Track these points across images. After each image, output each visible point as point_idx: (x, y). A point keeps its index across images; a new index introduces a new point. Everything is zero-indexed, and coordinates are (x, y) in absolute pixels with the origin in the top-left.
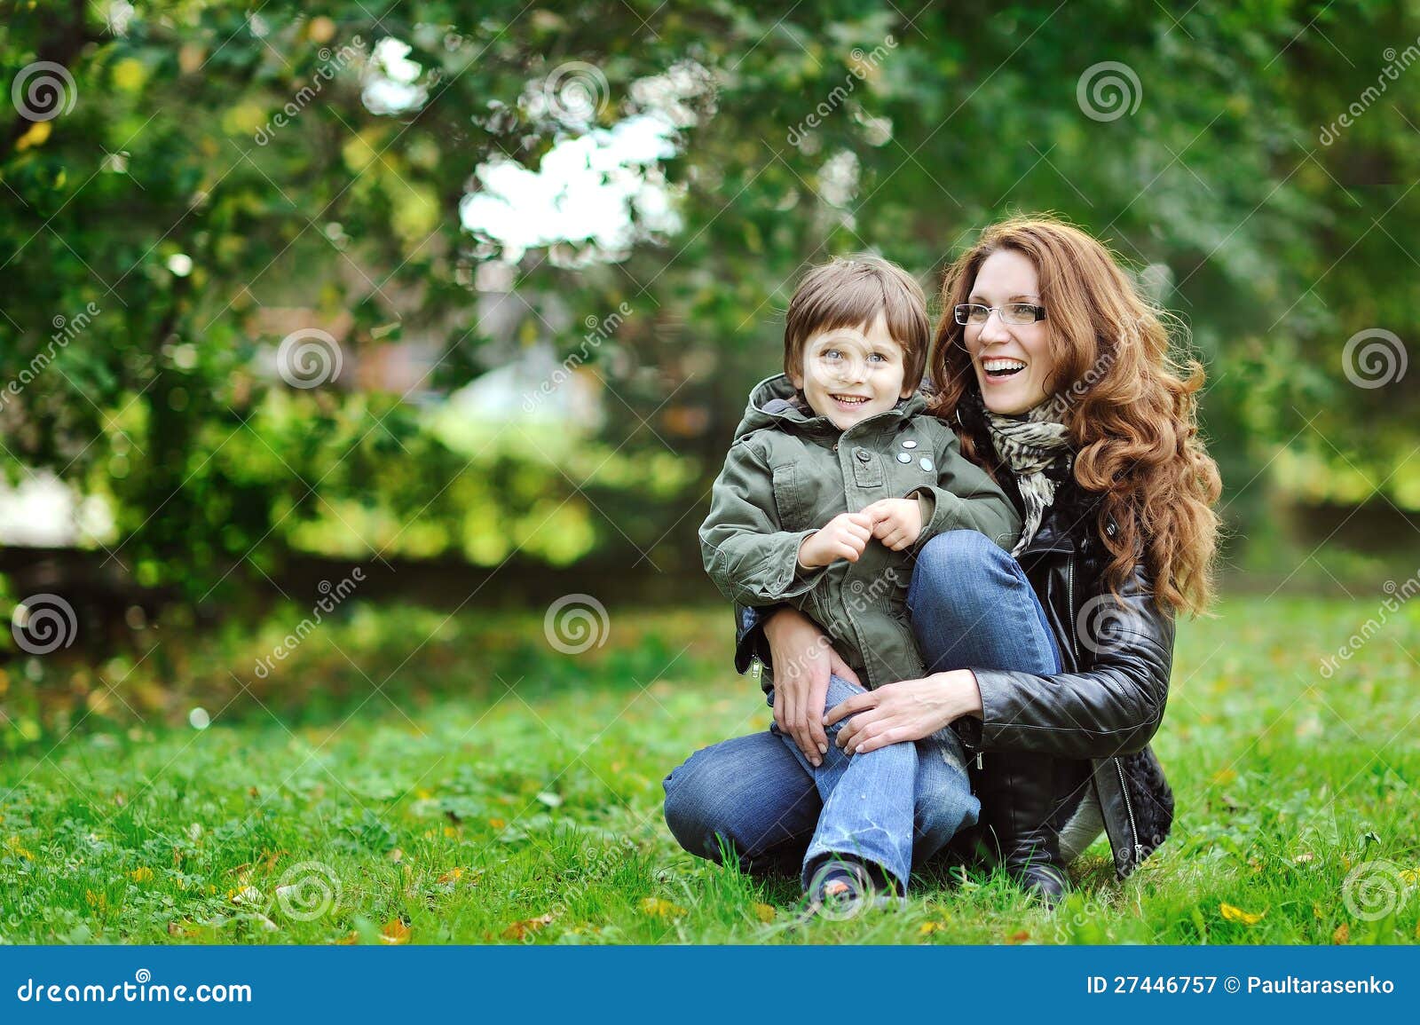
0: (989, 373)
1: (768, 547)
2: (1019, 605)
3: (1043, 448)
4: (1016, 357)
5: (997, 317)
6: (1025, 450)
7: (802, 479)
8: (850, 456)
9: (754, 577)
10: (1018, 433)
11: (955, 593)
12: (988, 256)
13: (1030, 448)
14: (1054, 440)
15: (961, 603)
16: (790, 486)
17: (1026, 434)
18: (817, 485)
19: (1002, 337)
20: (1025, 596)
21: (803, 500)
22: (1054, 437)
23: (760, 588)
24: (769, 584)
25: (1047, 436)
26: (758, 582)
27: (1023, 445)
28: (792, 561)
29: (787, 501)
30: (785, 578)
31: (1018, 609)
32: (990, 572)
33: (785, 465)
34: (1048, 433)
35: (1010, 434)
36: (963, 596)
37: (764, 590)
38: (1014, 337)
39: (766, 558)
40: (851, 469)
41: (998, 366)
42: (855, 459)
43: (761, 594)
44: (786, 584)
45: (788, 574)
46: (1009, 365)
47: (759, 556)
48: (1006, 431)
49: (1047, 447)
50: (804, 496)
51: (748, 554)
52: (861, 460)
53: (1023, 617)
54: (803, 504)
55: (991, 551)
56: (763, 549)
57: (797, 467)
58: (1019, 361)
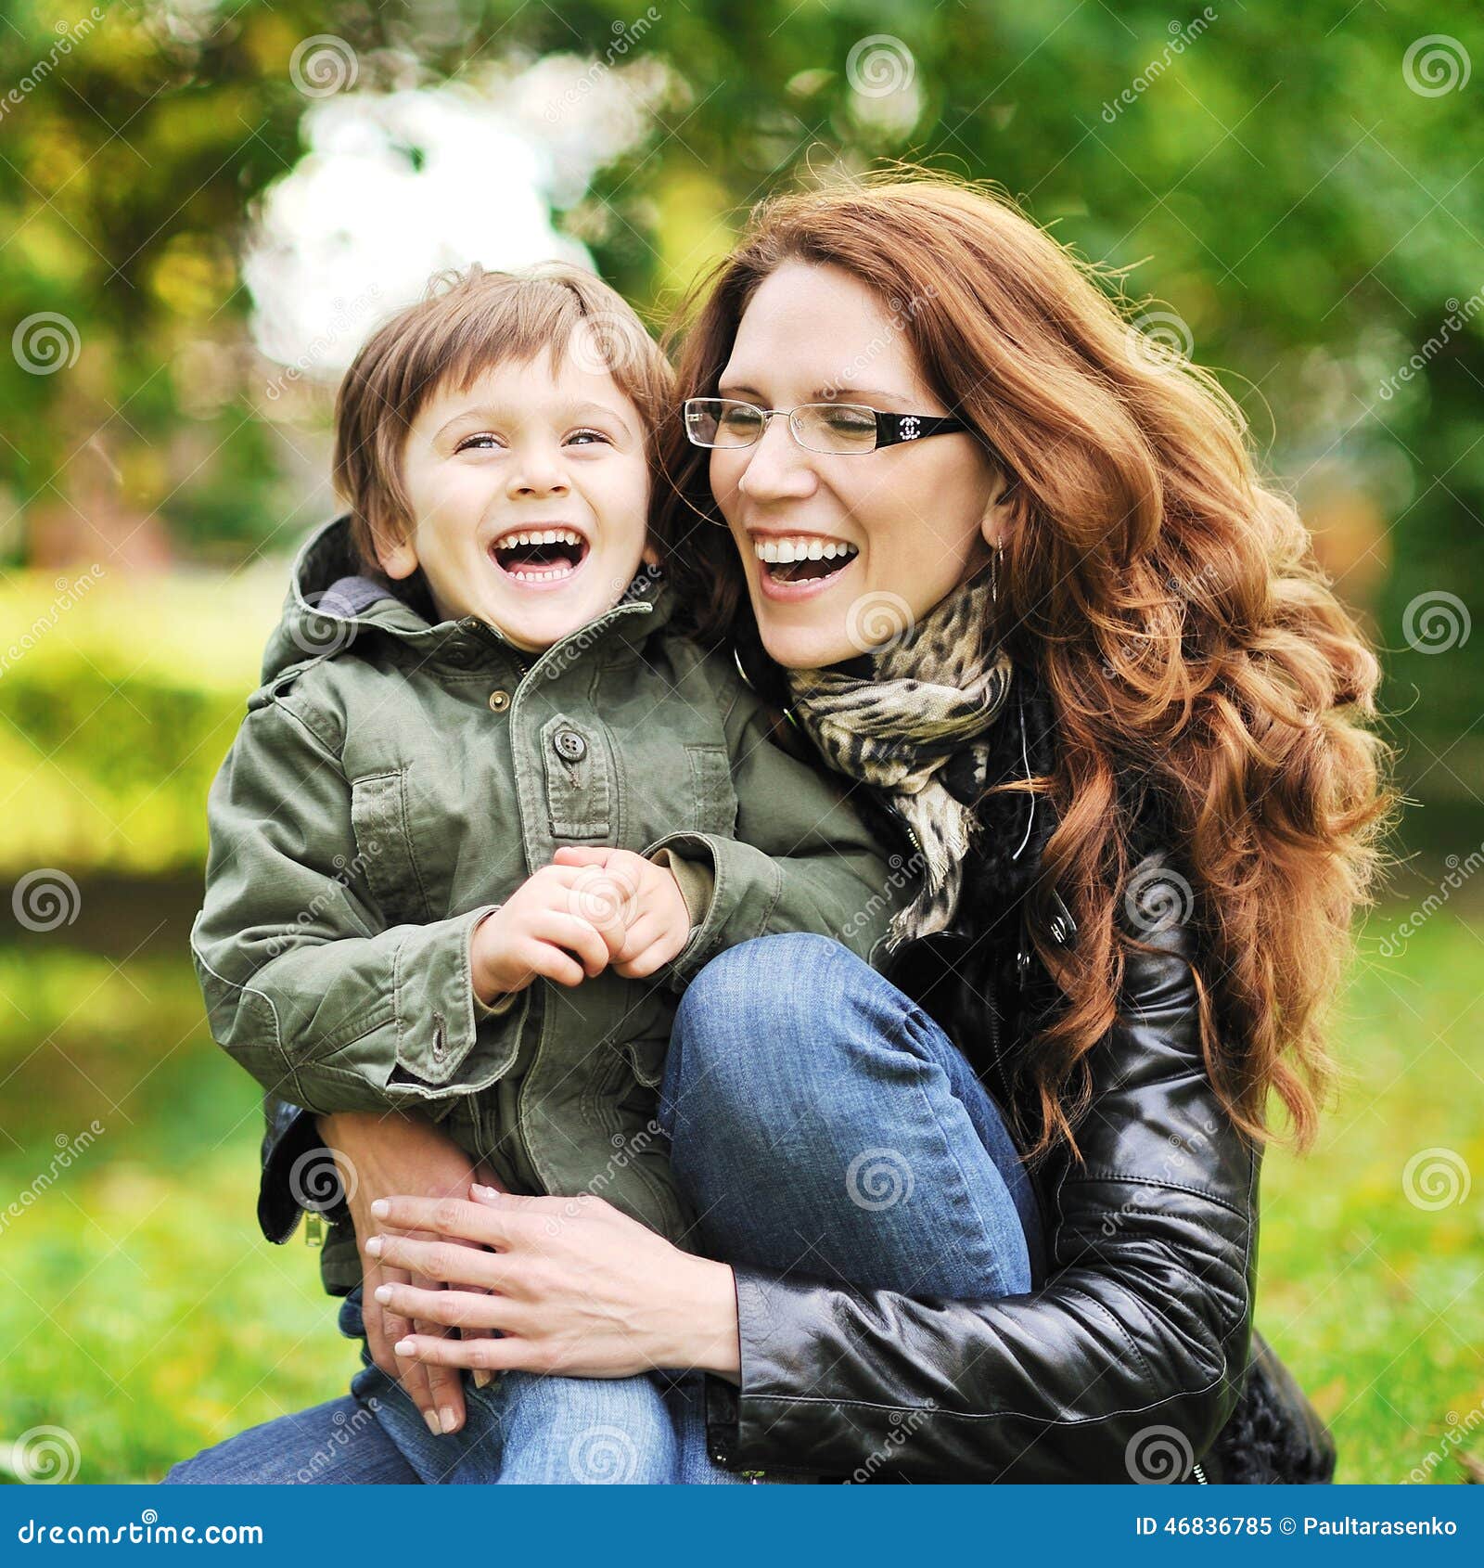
0: (772, 568)
1: (381, 966)
2: (926, 1121)
3: (913, 742)
4: (830, 533)
5: (786, 436)
6: (867, 747)
7: (421, 814)
8: (539, 747)
9: (364, 1044)
10: (848, 708)
11: (765, 1105)
12: (765, 273)
13: (879, 743)
14: (935, 725)
15: (782, 1129)
16: (393, 830)
17: (866, 711)
18: (457, 826)
19: (799, 483)
20: (941, 1093)
21: (427, 864)
22: (933, 718)
23: (388, 1070)
24: (412, 1058)
25: (917, 717)
26: (379, 1057)
27: (864, 737)
28: (460, 992)
29: (388, 865)
30: (452, 1038)
31: (924, 1132)
32: (851, 1051)
33: (378, 770)
34: (919, 710)
35: (829, 711)
36: (787, 1111)
37: (399, 1075)
38: (825, 485)
39: (382, 994)
40: (537, 781)
41: (787, 552)
42: (550, 757)
43: (394, 1087)
44: (460, 1053)
45: (459, 1027)
46: (815, 551)
47: (365, 992)
48: (820, 703)
49: (921, 738)
50: (427, 854)
51: (335, 992)
52: (563, 758)
53: (936, 1148)
54: (427, 872)
55: (853, 992)
56: (368, 974)
57: (409, 778)
58: (838, 541)
